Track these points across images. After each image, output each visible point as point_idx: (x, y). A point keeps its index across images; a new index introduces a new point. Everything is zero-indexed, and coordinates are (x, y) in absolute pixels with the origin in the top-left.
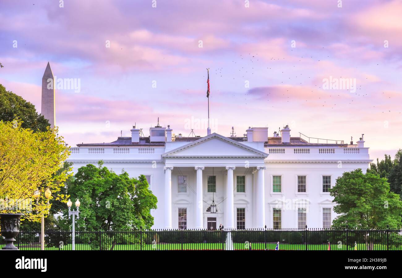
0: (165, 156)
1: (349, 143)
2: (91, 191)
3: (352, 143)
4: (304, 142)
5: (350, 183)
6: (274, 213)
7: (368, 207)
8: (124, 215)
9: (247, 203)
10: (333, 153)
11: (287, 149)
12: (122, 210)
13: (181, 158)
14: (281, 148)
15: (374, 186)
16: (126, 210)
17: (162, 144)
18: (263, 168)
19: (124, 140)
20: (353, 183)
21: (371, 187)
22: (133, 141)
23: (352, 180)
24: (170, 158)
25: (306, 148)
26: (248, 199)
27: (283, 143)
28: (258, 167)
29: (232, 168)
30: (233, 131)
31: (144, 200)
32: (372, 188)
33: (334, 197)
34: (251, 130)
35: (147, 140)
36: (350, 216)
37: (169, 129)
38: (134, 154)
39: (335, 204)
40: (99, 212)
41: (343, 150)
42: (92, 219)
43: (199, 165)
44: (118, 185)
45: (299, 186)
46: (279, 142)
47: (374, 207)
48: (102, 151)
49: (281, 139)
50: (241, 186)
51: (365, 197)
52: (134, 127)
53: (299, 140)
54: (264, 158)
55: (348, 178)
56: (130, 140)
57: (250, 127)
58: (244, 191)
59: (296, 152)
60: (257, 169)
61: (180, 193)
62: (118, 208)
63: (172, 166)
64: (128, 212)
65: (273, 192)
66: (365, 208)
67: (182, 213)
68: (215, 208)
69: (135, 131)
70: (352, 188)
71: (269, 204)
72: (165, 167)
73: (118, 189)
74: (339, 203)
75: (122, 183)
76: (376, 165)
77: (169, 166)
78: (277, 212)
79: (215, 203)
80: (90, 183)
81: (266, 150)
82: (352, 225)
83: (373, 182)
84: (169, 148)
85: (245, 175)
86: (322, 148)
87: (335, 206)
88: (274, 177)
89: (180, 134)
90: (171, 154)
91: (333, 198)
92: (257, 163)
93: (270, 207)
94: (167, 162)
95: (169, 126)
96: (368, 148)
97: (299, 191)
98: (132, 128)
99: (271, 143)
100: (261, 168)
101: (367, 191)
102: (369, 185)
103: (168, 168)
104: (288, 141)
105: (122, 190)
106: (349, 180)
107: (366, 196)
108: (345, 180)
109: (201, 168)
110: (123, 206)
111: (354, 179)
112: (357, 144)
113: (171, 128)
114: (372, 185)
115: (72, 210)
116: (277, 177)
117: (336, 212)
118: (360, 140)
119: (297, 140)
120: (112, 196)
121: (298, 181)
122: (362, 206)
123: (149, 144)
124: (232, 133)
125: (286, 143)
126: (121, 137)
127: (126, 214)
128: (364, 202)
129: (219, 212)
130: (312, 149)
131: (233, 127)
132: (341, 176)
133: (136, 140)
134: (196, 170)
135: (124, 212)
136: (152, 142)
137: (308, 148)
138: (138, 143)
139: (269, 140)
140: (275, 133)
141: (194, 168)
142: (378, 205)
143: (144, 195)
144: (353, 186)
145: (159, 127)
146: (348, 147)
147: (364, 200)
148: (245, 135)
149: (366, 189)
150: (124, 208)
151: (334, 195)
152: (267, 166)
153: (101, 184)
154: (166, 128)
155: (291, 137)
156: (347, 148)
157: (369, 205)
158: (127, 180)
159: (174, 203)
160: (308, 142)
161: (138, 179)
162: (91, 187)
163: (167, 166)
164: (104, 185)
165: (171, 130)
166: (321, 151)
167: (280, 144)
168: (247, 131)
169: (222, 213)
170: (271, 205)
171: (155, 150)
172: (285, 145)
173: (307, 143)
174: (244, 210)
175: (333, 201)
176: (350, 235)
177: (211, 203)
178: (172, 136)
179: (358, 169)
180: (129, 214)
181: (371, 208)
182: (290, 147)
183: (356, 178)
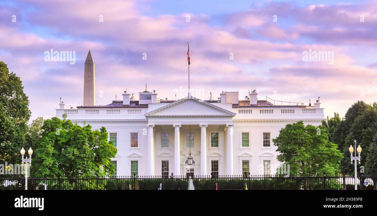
0: (147, 115)
1: (308, 105)
2: (54, 141)
3: (310, 105)
4: (270, 104)
5: (291, 134)
6: (243, 165)
7: (307, 155)
8: (84, 164)
9: (220, 156)
10: (293, 113)
11: (254, 110)
12: (83, 159)
13: (161, 117)
14: (249, 109)
15: (314, 136)
16: (85, 159)
17: (146, 106)
18: (231, 126)
19: (118, 103)
20: (294, 134)
21: (310, 137)
22: (124, 104)
23: (293, 131)
24: (152, 117)
25: (270, 109)
26: (220, 153)
27: (251, 105)
28: (227, 124)
29: (204, 126)
30: (211, 96)
31: (104, 150)
32: (312, 138)
33: (278, 146)
34: (224, 94)
35: (137, 102)
36: (291, 164)
37: (154, 94)
38: (124, 114)
39: (279, 153)
40: (61, 161)
41: (302, 110)
42: (55, 167)
43: (177, 123)
44: (78, 136)
45: (264, 142)
46: (248, 104)
47: (313, 156)
48: (97, 112)
49: (250, 102)
50: (215, 142)
51: (305, 147)
52: (125, 92)
53: (265, 103)
54: (232, 117)
55: (290, 129)
56: (122, 103)
57: (223, 92)
58: (217, 146)
59: (261, 112)
60: (227, 126)
61: (163, 148)
62: (79, 156)
63: (153, 124)
64: (87, 161)
65: (242, 146)
66: (305, 156)
67: (165, 165)
68: (191, 160)
69: (125, 95)
70: (293, 138)
71: (239, 157)
72: (147, 125)
73: (78, 139)
74: (282, 152)
75: (82, 134)
76: (327, 122)
77: (151, 124)
78: (246, 163)
79: (192, 156)
80: (53, 135)
81: (235, 111)
82: (293, 172)
83: (313, 133)
84: (151, 109)
85: (218, 132)
86: (284, 109)
87: (279, 155)
88: (243, 133)
89: (166, 99)
90: (153, 113)
91: (277, 148)
92: (226, 122)
93: (239, 160)
94: (150, 120)
95: (154, 91)
96: (323, 109)
97: (264, 146)
98: (123, 93)
99: (242, 105)
100: (230, 125)
101: (307, 140)
102: (309, 135)
103: (150, 126)
104: (256, 103)
105: (82, 141)
106: (291, 131)
107: (305, 145)
108: (287, 131)
109: (178, 126)
110: (82, 155)
111: (295, 130)
112: (314, 106)
113: (156, 92)
114: (311, 135)
115: (25, 158)
116: (245, 133)
117: (280, 161)
118: (316, 102)
119: (264, 103)
120: (73, 146)
121: (264, 137)
122: (303, 154)
123: (138, 106)
124: (210, 97)
125: (254, 105)
126: (115, 101)
127: (85, 162)
128: (304, 151)
129: (196, 163)
130: (275, 110)
131: (211, 93)
132: (284, 127)
133: (127, 103)
134: (174, 128)
135: (84, 160)
136: (141, 105)
137: (272, 109)
138: (129, 105)
139: (240, 103)
140: (246, 97)
141: (172, 126)
142: (316, 154)
143: (103, 145)
144: (294, 136)
145: (146, 92)
146: (307, 108)
147: (304, 149)
148: (219, 98)
149: (306, 139)
150: (84, 157)
151: (278, 145)
152: (235, 124)
153: (63, 135)
154: (152, 93)
155: (258, 100)
156: (305, 109)
157: (309, 154)
158: (87, 132)
159: (156, 156)
160: (274, 105)
161: (100, 131)
162: (54, 137)
163: (149, 124)
164: (66, 136)
165: (156, 94)
166: (283, 112)
167: (249, 105)
168: (221, 95)
169: (199, 165)
170: (240, 158)
171: (142, 111)
172: (253, 106)
173: (272, 105)
174: (217, 162)
175: (277, 151)
176: (292, 182)
177: (188, 156)
178: (158, 99)
179: (300, 121)
180: (88, 162)
181: (310, 156)
182: (257, 108)
183: (297, 129)
